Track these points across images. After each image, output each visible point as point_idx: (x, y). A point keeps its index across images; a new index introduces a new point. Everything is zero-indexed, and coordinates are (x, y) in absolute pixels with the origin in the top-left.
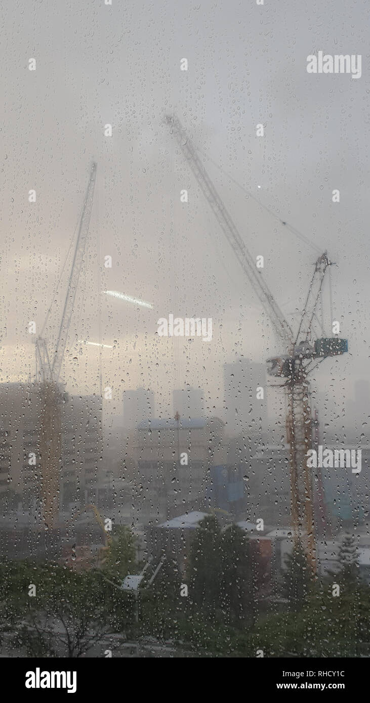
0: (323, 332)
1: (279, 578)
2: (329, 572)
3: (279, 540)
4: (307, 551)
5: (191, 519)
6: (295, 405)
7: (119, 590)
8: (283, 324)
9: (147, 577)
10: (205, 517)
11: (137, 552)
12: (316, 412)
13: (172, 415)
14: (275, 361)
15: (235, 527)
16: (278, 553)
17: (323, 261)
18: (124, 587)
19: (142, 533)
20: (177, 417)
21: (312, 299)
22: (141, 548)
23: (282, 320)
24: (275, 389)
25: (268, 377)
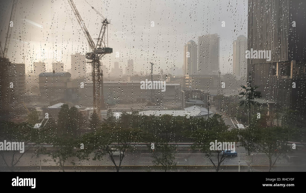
0: (105, 46)
1: (88, 122)
2: (104, 119)
3: (88, 111)
4: (98, 113)
5: (58, 105)
6: (95, 69)
7: (33, 128)
8: (92, 42)
9: (43, 124)
10: (63, 104)
11: (39, 116)
12: (102, 71)
13: (52, 71)
14: (88, 54)
15: (74, 107)
16: (88, 114)
17: (105, 22)
18: (34, 127)
19: (40, 110)
20: (54, 72)
21: (101, 35)
22: (41, 115)
23: (91, 41)
24: (89, 64)
25: (86, 59)
